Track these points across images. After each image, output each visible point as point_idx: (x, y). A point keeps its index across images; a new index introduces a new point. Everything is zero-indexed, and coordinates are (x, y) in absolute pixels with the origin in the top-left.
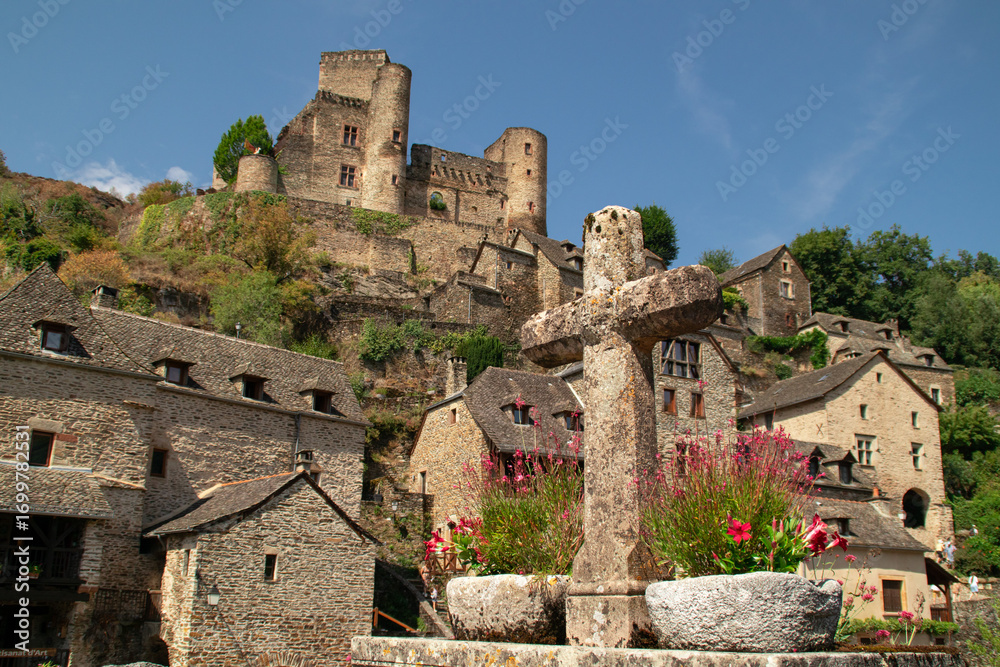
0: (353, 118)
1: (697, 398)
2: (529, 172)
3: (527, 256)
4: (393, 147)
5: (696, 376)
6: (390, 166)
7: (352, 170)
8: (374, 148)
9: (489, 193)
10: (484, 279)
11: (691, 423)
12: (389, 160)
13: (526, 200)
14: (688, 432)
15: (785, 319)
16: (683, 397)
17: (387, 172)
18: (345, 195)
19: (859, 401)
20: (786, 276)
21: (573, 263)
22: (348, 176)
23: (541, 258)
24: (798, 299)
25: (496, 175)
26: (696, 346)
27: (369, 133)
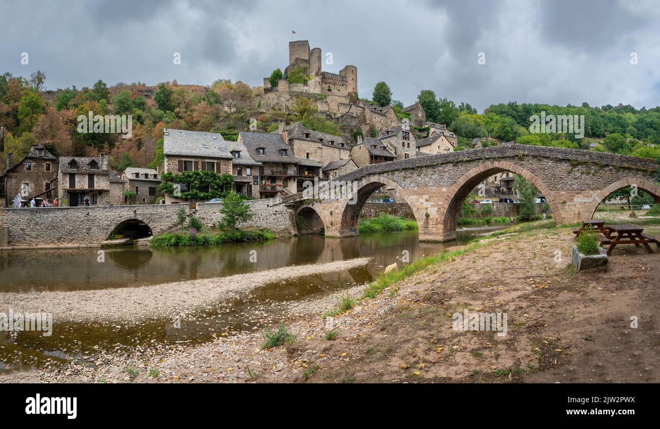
0: (306, 65)
1: (408, 144)
2: (353, 79)
3: (362, 108)
4: (318, 74)
5: (409, 140)
6: (318, 79)
7: (307, 80)
8: (313, 74)
9: (342, 85)
10: (353, 113)
11: (408, 149)
12: (317, 77)
13: (352, 87)
14: (407, 151)
15: (420, 123)
16: (406, 144)
17: (317, 81)
18: (306, 88)
19: (438, 145)
20: (420, 111)
21: (373, 109)
22: (305, 83)
23: (366, 108)
24: (423, 117)
25: (344, 80)
26: (409, 133)
27: (310, 70)
